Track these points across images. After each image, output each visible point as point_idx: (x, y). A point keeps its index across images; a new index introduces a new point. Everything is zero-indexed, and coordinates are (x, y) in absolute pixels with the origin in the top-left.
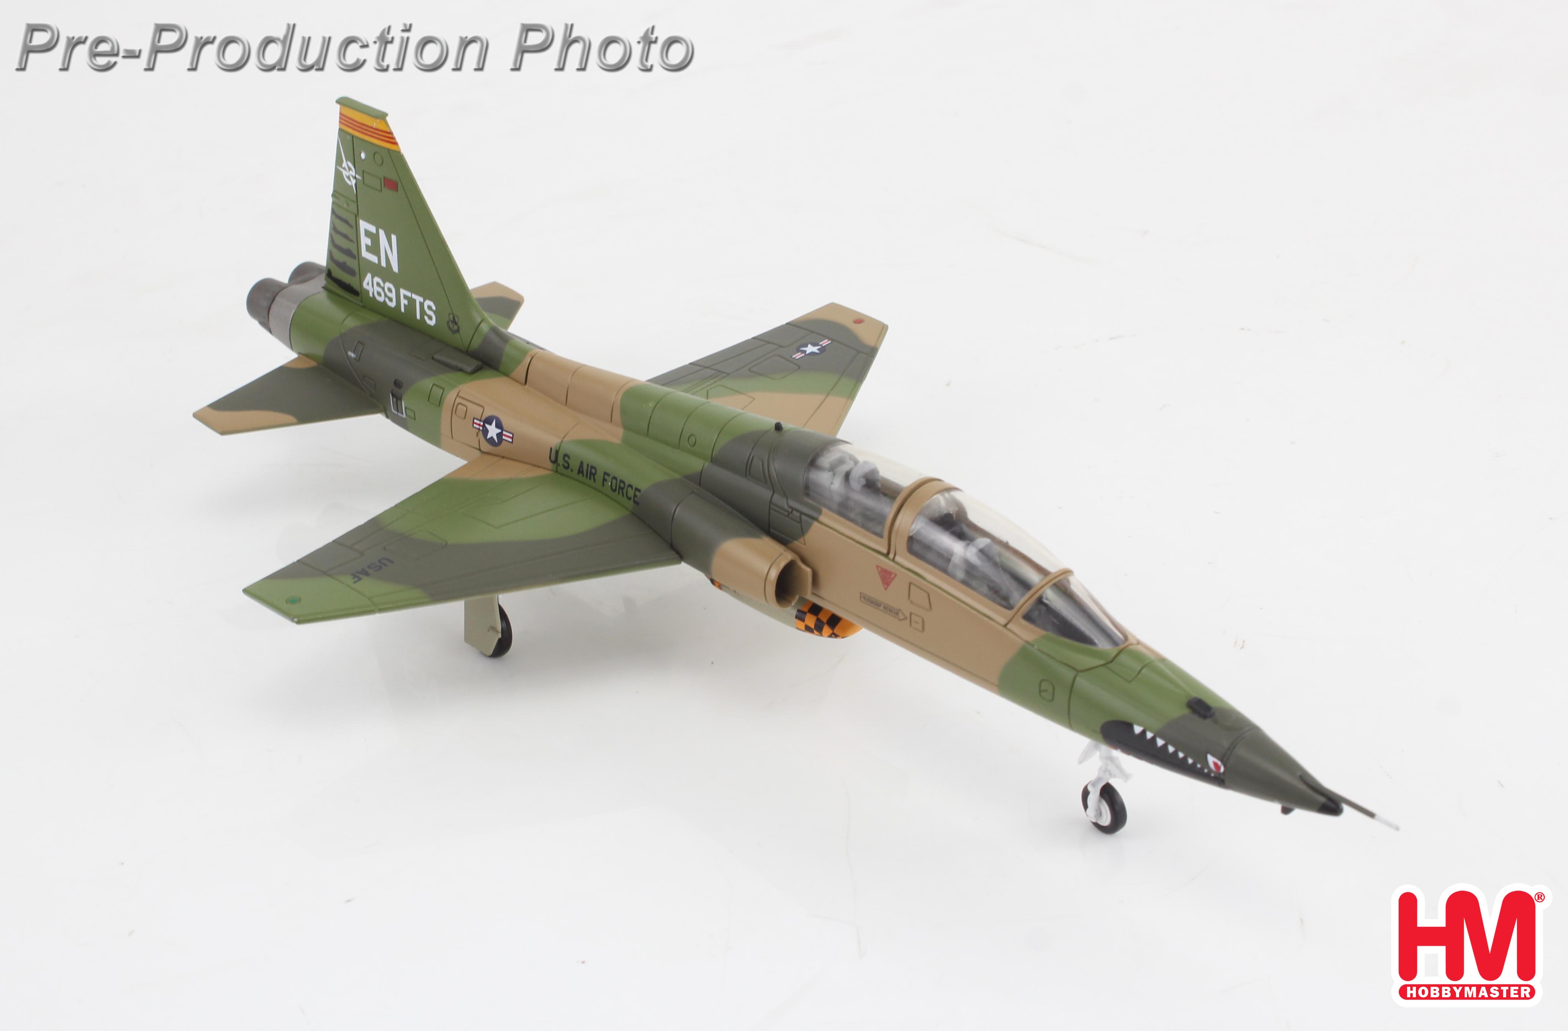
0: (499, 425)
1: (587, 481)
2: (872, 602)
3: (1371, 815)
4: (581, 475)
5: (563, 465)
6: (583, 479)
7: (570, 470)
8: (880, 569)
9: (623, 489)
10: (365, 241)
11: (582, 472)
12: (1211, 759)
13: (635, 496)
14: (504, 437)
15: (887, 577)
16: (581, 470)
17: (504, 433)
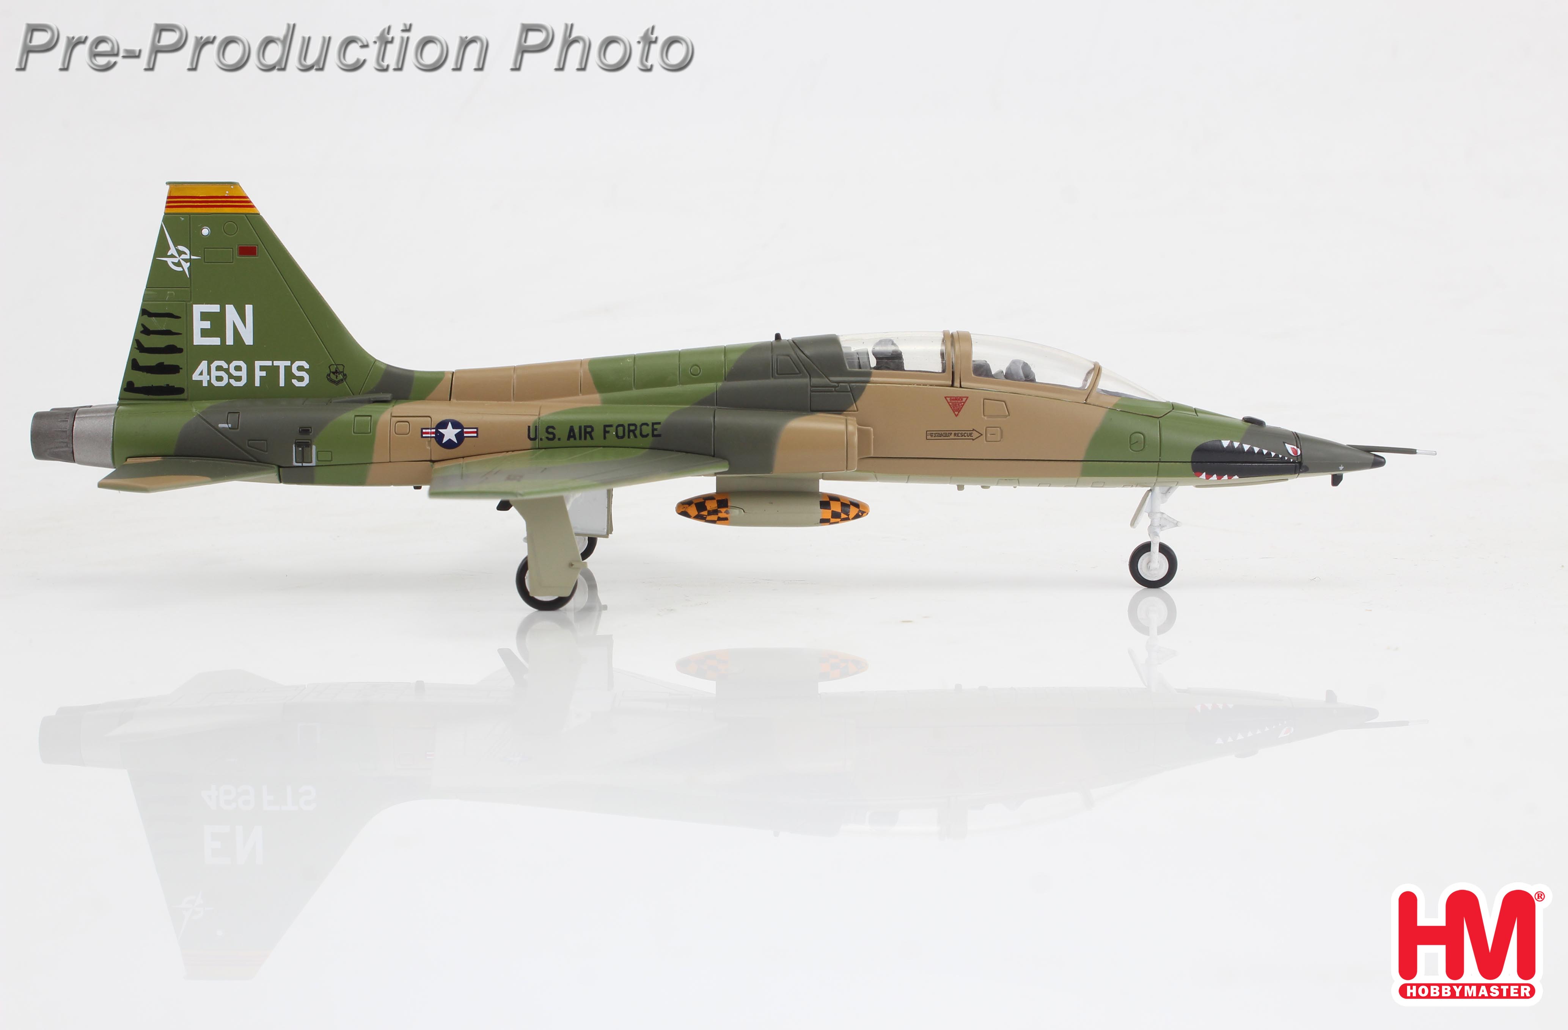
0: (456, 425)
1: (583, 442)
2: (941, 435)
3: (1412, 452)
4: (572, 439)
5: (547, 438)
6: (578, 442)
7: (556, 439)
8: (948, 399)
9: (633, 431)
10: (199, 325)
11: (574, 437)
12: (1289, 447)
13: (654, 430)
14: (465, 435)
15: (956, 404)
16: (572, 434)
17: (465, 430)
